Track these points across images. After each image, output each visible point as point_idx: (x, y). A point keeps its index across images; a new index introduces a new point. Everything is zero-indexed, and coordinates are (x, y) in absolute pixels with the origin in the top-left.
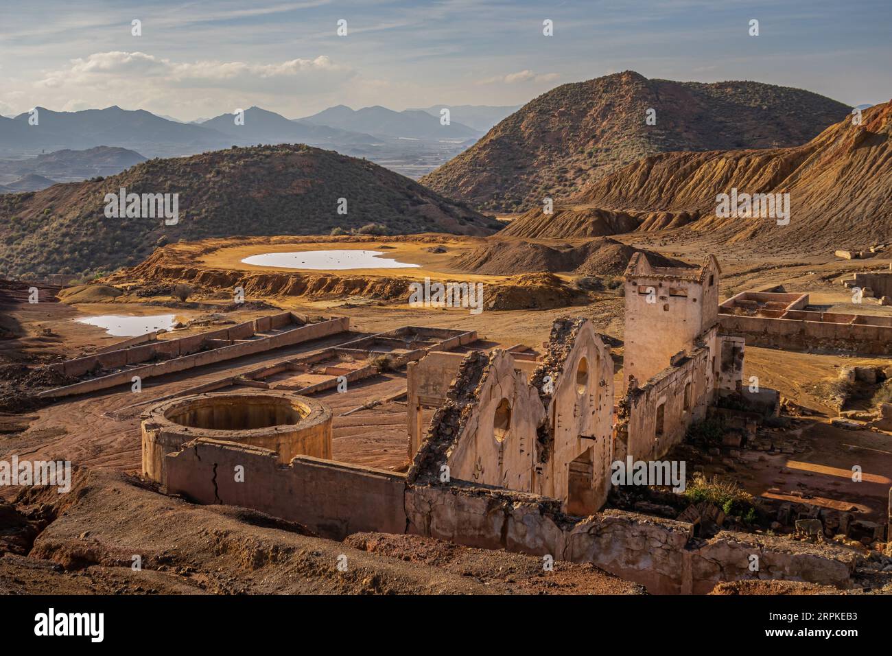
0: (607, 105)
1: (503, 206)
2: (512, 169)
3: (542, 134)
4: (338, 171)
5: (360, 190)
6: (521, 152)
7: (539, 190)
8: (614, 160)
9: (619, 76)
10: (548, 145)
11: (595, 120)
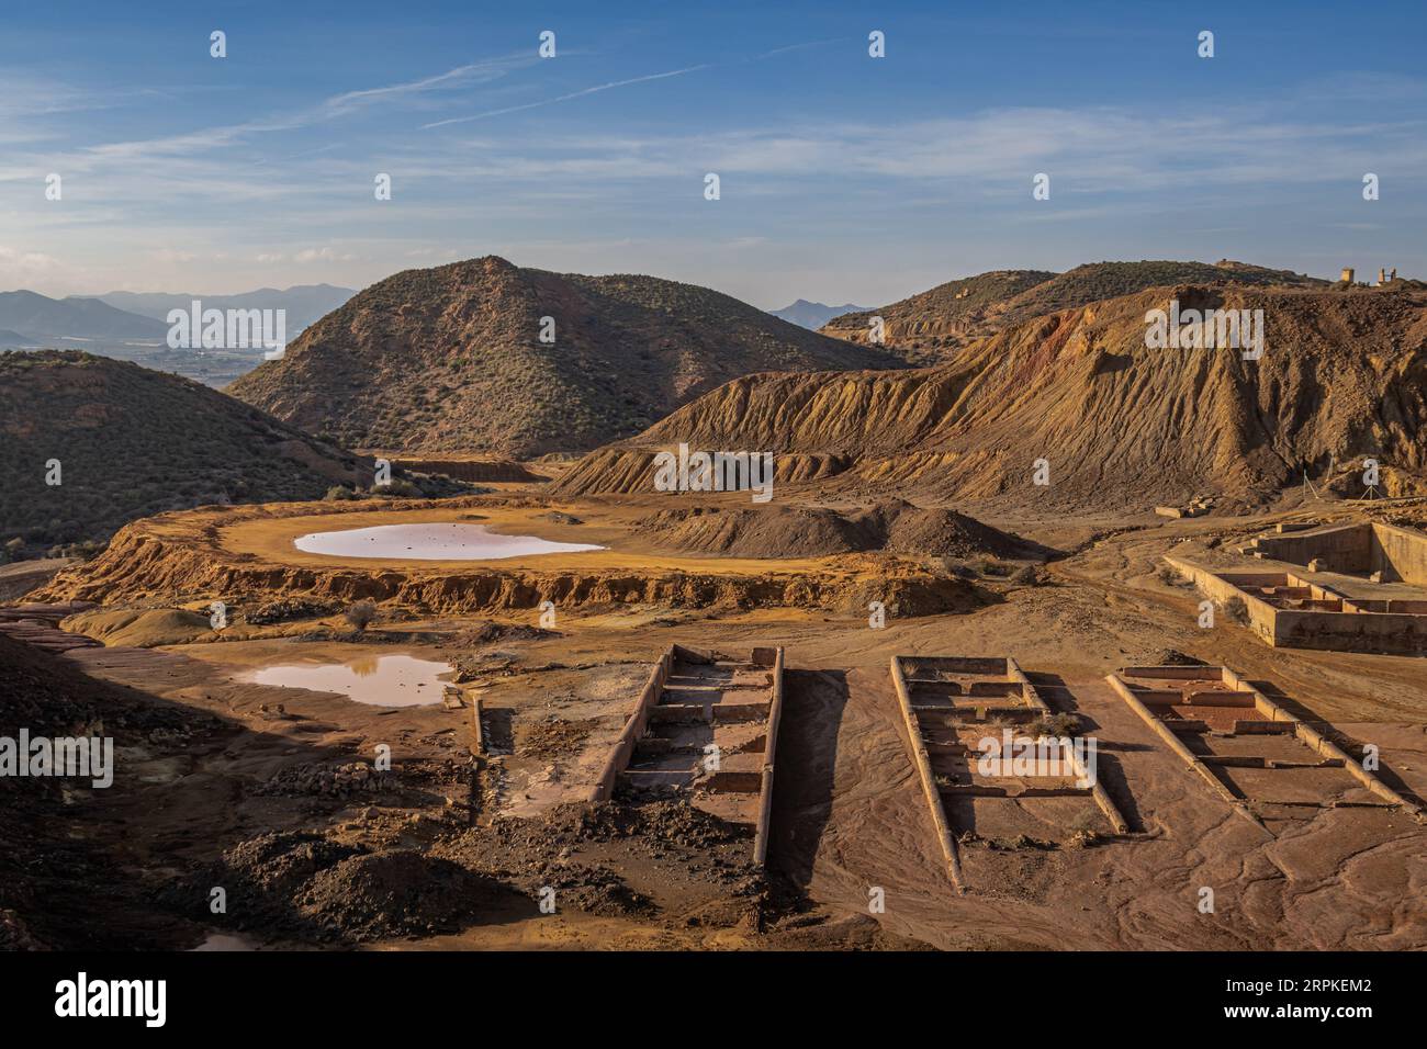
0: (469, 301)
1: (342, 439)
2: (346, 386)
3: (383, 340)
4: (145, 393)
5: (185, 421)
6: (356, 363)
7: (390, 416)
8: (492, 375)
9: (481, 262)
10: (394, 354)
11: (455, 321)
